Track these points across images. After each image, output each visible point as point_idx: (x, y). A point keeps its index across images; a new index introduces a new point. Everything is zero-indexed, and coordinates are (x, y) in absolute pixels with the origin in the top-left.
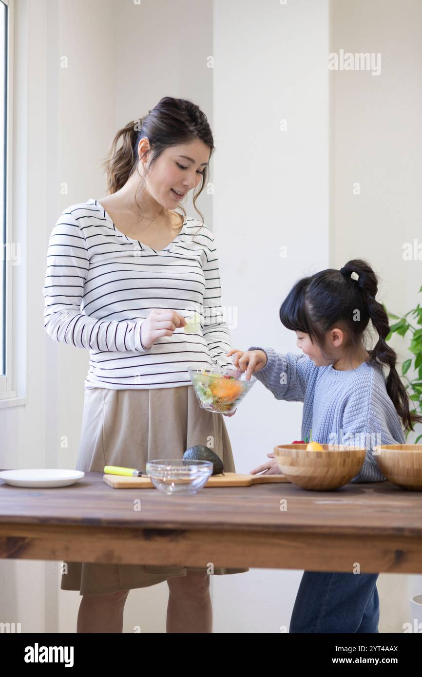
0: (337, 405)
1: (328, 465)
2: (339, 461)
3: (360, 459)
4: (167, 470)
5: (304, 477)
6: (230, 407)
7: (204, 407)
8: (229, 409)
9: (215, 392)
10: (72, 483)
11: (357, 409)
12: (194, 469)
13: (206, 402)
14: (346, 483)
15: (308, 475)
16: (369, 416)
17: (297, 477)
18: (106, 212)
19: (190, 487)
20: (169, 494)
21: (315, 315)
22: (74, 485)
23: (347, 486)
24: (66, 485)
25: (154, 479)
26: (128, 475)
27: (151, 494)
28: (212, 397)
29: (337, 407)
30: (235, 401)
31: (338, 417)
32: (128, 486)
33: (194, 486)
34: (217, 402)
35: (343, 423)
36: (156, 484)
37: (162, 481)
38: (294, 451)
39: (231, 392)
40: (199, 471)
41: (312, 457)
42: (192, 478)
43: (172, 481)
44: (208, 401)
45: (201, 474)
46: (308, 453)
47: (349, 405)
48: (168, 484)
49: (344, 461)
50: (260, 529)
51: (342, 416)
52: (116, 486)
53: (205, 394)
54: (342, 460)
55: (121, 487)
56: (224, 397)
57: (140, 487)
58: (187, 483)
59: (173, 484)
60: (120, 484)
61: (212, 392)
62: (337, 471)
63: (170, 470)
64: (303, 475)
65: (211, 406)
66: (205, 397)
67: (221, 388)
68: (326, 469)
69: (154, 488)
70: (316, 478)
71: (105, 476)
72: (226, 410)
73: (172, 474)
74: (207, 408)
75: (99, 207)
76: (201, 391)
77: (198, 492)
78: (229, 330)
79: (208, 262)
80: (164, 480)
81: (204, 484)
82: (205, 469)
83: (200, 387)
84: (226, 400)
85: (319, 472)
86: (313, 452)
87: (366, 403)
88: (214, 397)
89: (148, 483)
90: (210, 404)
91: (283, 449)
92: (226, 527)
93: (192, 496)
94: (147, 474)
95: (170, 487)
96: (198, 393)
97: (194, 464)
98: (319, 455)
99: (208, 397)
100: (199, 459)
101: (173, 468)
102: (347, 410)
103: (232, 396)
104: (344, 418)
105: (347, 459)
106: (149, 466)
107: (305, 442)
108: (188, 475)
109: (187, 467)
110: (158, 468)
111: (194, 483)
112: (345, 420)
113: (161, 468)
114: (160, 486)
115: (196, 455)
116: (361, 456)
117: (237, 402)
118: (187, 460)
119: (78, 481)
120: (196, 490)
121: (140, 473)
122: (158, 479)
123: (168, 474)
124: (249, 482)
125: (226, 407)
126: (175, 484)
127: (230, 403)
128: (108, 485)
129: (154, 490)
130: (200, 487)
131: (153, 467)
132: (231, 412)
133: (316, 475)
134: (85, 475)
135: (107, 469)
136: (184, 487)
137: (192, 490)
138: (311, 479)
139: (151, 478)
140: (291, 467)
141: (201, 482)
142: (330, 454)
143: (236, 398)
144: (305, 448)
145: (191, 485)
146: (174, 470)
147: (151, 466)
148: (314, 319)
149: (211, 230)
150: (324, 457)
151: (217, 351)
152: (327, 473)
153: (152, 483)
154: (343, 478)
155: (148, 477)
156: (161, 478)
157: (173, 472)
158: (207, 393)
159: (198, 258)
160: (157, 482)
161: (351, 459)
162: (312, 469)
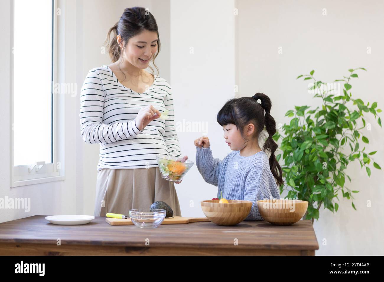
0: (243, 175)
1: (231, 211)
2: (237, 209)
3: (248, 207)
4: (140, 215)
5: (218, 218)
6: (178, 178)
7: (164, 177)
8: (178, 179)
9: (170, 169)
10: (88, 222)
11: (254, 177)
12: (156, 214)
13: (165, 175)
14: (241, 221)
15: (220, 217)
16: (260, 181)
17: (213, 218)
18: (113, 73)
19: (154, 224)
20: (142, 228)
21: (240, 114)
22: (89, 223)
23: (242, 223)
24: (84, 223)
25: (134, 220)
26: (119, 218)
27: (132, 228)
28: (169, 172)
29: (242, 176)
30: (182, 175)
31: (243, 181)
32: (118, 224)
33: (155, 224)
34: (171, 175)
35: (245, 185)
36: (134, 223)
37: (137, 221)
38: (212, 203)
39: (179, 169)
40: (158, 215)
41: (222, 206)
42: (154, 219)
43: (144, 221)
44: (166, 174)
45: (159, 217)
46: (219, 205)
47: (249, 175)
48: (141, 222)
49: (240, 209)
50: (190, 246)
51: (245, 181)
52: (112, 224)
53: (165, 170)
54: (239, 208)
55: (114, 224)
56: (176, 172)
57: (126, 224)
58: (152, 222)
59: (144, 222)
60: (114, 223)
61: (169, 169)
62: (236, 214)
63: (143, 215)
64: (217, 217)
65: (168, 177)
66: (165, 172)
67: (174, 167)
68: (230, 213)
69: (134, 225)
70: (224, 218)
71: (106, 218)
72: (176, 180)
73: (143, 217)
74: (166, 178)
75: (109, 69)
76: (162, 168)
77: (158, 227)
78: (178, 138)
79: (167, 100)
80: (139, 220)
81: (161, 222)
82: (162, 214)
83: (162, 166)
84: (176, 173)
85: (226, 215)
86: (223, 204)
87: (259, 174)
88: (170, 172)
89: (130, 222)
90: (168, 176)
91: (206, 203)
92: (172, 245)
93: (154, 229)
94: (129, 217)
95: (142, 224)
96: (161, 169)
97: (156, 211)
98: (225, 205)
99: (167, 172)
100: (159, 209)
101: (144, 213)
102: (248, 177)
103: (180, 171)
104: (246, 182)
105: (242, 208)
106: (130, 213)
107: (219, 198)
108: (153, 217)
109: (152, 213)
110: (136, 213)
111: (156, 222)
112: (246, 183)
113: (137, 213)
114: (136, 224)
115: (158, 206)
116: (249, 206)
117: (183, 175)
118: (152, 209)
119: (92, 221)
120: (157, 226)
121: (126, 217)
122: (136, 220)
123: (141, 217)
124: (187, 221)
125: (176, 178)
126: (145, 223)
127: (178, 176)
128: (108, 224)
129: (134, 226)
130: (159, 224)
131: (133, 213)
132: (179, 181)
133: (224, 217)
134: (95, 218)
135: (108, 215)
136: (150, 224)
137: (154, 226)
138: (221, 219)
139: (131, 219)
140: (210, 212)
141: (160, 221)
142: (231, 205)
143: (182, 173)
144: (218, 202)
145: (154, 223)
146: (145, 215)
147: (132, 213)
148: (239, 116)
149: (169, 83)
150: (228, 207)
151: (172, 149)
152: (230, 215)
153: (132, 222)
154: (239, 218)
155: (130, 219)
156: (137, 219)
157: (144, 215)
158: (166, 169)
159: (162, 98)
160: (135, 221)
161: (243, 208)
162: (222, 213)
